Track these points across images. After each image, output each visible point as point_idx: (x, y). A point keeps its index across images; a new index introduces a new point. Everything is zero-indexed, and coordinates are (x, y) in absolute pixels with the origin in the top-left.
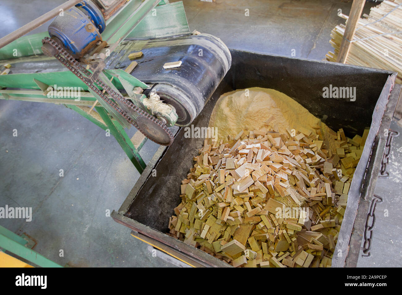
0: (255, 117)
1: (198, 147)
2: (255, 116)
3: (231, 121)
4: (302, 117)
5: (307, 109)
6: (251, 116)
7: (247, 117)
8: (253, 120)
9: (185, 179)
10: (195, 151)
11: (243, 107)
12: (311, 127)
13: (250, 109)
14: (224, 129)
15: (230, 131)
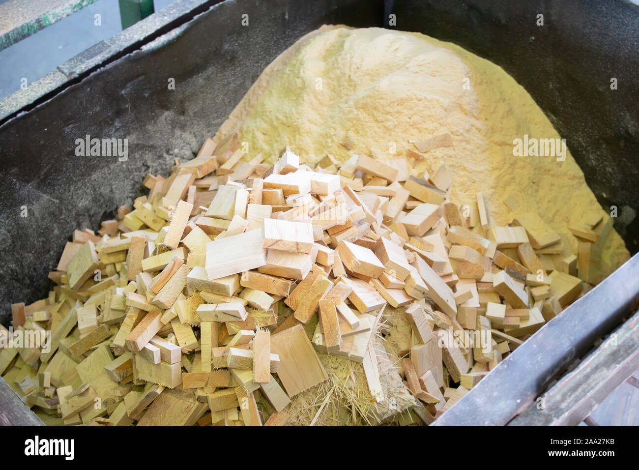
0: (389, 117)
1: (176, 151)
2: (388, 113)
3: (311, 103)
4: (552, 185)
5: (582, 168)
6: (375, 108)
7: (364, 107)
8: (378, 122)
9: (87, 230)
10: (161, 157)
11: (369, 74)
12: (570, 229)
13: (384, 84)
14: (283, 123)
15: (294, 136)
